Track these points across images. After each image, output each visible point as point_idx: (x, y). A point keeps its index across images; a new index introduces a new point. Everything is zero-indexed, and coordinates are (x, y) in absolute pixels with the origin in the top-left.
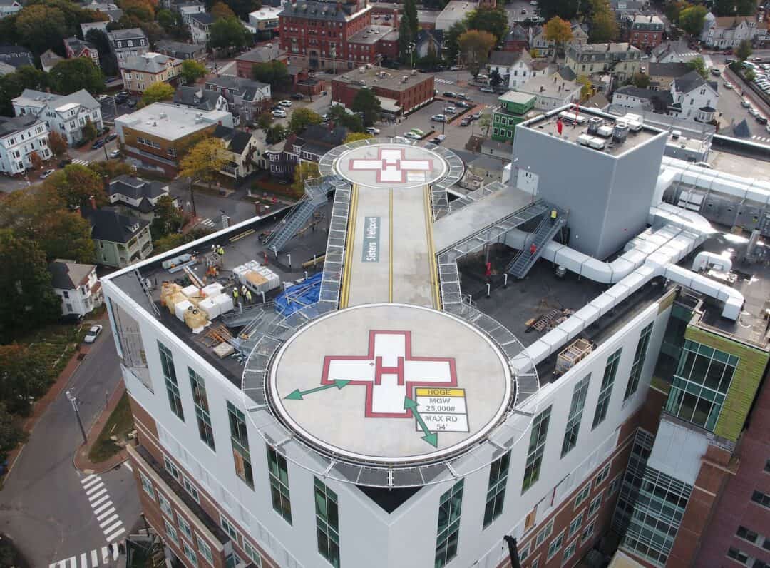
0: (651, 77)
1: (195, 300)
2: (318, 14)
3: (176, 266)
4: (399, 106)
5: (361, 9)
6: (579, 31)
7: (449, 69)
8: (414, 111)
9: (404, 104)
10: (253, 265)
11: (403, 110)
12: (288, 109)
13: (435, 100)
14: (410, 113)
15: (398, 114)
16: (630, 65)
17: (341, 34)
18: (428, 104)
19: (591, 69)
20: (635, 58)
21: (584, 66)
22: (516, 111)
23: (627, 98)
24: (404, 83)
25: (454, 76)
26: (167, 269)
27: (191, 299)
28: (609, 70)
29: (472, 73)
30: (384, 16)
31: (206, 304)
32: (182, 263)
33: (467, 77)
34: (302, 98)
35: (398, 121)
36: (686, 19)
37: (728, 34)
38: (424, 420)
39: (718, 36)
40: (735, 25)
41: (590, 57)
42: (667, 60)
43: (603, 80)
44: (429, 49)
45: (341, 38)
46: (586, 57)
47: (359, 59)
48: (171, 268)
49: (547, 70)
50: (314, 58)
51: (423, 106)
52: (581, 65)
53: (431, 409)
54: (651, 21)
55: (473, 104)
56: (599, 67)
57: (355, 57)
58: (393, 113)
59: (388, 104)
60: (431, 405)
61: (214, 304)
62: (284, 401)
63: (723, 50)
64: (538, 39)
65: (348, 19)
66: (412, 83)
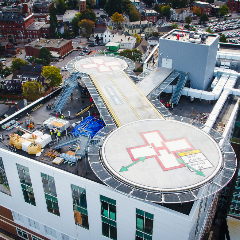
0: (159, 33)
1: (32, 140)
2: (10, 18)
3: (9, 127)
4: (59, 54)
5: (30, 15)
6: (126, 18)
7: (75, 38)
8: (66, 56)
9: (61, 53)
10: (53, 119)
11: (61, 56)
12: (5, 62)
13: (73, 51)
14: (64, 57)
15: (60, 58)
16: (150, 29)
17: (23, 27)
18: (71, 52)
19: (135, 32)
20: (151, 26)
21: (132, 31)
22: (114, 50)
23: (153, 42)
24: (59, 44)
25: (79, 40)
26: (5, 129)
27: (29, 139)
28: (142, 32)
29: (87, 38)
30: (37, 19)
31: (38, 140)
32: (12, 125)
33: (84, 40)
34: (11, 56)
35: (60, 61)
36: (164, 10)
37: (180, 15)
38: (191, 166)
39: (177, 16)
40: (182, 12)
41: (134, 27)
42: (163, 26)
43: (142, 35)
44: (65, 30)
45: (23, 28)
46: (132, 27)
47: (33, 37)
48: (7, 128)
49: (118, 34)
50: (11, 39)
51: (69, 53)
52: (131, 31)
53: (190, 161)
54: (152, 12)
55: (91, 51)
56: (138, 31)
57: (31, 36)
58: (57, 57)
59: (55, 54)
60: (190, 159)
61: (43, 140)
62: (119, 173)
63: (180, 21)
64: (110, 22)
65: (25, 19)
66: (63, 44)
